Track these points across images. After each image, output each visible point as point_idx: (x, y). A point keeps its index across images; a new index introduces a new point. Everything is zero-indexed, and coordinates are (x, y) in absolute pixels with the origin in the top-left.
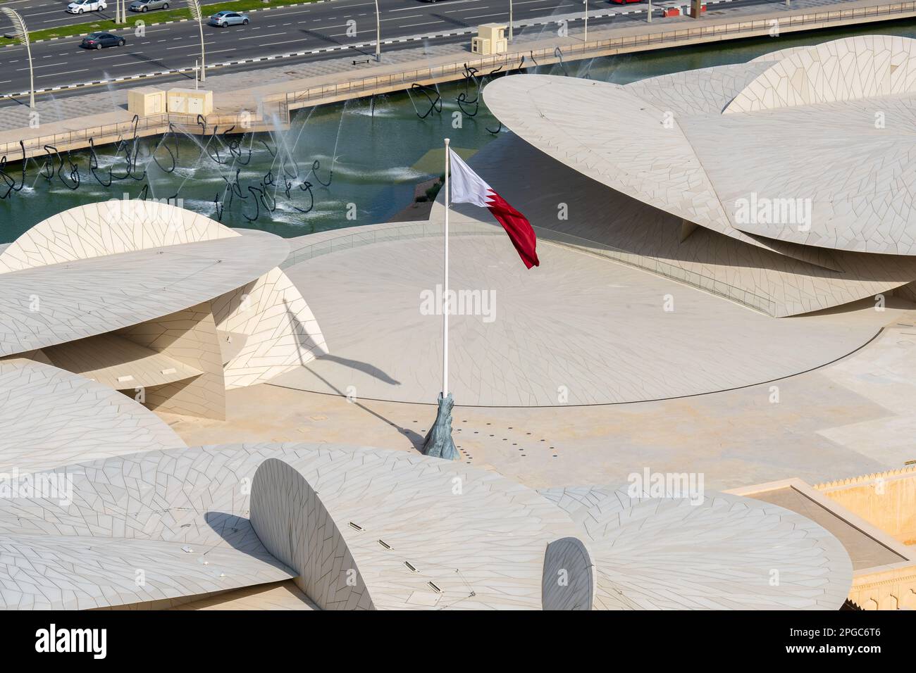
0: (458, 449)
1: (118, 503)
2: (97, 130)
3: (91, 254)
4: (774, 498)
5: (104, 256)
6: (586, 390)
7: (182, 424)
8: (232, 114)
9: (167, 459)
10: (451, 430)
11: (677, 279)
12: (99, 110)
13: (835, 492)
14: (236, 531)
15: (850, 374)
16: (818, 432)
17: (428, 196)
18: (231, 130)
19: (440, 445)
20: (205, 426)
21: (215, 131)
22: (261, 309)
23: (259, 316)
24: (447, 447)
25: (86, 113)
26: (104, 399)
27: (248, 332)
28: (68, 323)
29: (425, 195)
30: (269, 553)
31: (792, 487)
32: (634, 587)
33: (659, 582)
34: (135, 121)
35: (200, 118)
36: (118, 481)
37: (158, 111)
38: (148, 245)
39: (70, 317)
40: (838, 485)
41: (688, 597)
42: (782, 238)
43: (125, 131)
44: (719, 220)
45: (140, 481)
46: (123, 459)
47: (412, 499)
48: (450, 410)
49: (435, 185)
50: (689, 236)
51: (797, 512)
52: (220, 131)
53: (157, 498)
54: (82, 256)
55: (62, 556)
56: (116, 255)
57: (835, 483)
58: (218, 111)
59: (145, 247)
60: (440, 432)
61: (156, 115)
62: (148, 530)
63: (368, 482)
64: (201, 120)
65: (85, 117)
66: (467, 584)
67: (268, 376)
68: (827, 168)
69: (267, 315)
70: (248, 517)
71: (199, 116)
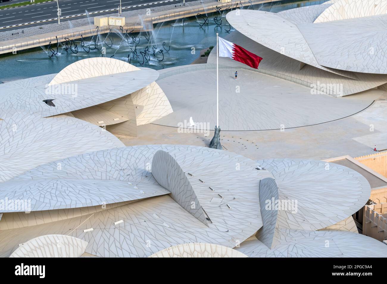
0: (222, 146)
1: (103, 167)
2: (83, 32)
3: (87, 77)
4: (340, 162)
5: (91, 78)
6: (267, 124)
7: (121, 139)
8: (132, 26)
9: (119, 151)
10: (220, 139)
11: (299, 83)
12: (84, 25)
13: (362, 160)
14: (147, 177)
15: (363, 117)
16: (353, 139)
17: (205, 55)
18: (132, 31)
19: (216, 145)
20: (130, 139)
21: (127, 32)
22: (148, 96)
23: (148, 99)
24: (218, 146)
25: (79, 26)
26: (95, 130)
27: (144, 105)
28: (80, 102)
29: (204, 54)
30: (159, 184)
31: (346, 158)
32: (292, 196)
33: (300, 193)
34: (97, 29)
35: (121, 27)
36: (102, 159)
37: (105, 25)
38: (107, 73)
39: (80, 100)
40: (363, 157)
41: (312, 199)
42: (337, 68)
43: (94, 32)
44: (314, 62)
45: (110, 159)
46: (103, 151)
47: (210, 165)
48: (219, 132)
49: (208, 50)
50: (302, 68)
51: (349, 167)
52: (128, 32)
53: (117, 165)
54: (83, 78)
55: (85, 187)
56: (95, 77)
57: (362, 157)
58: (127, 24)
59: (106, 74)
60: (216, 140)
61: (104, 26)
62: (114, 177)
63: (193, 158)
64: (121, 28)
65: (78, 27)
66: (232, 195)
67: (152, 121)
68: (353, 42)
69: (151, 98)
70: (151, 171)
71: (121, 26)
